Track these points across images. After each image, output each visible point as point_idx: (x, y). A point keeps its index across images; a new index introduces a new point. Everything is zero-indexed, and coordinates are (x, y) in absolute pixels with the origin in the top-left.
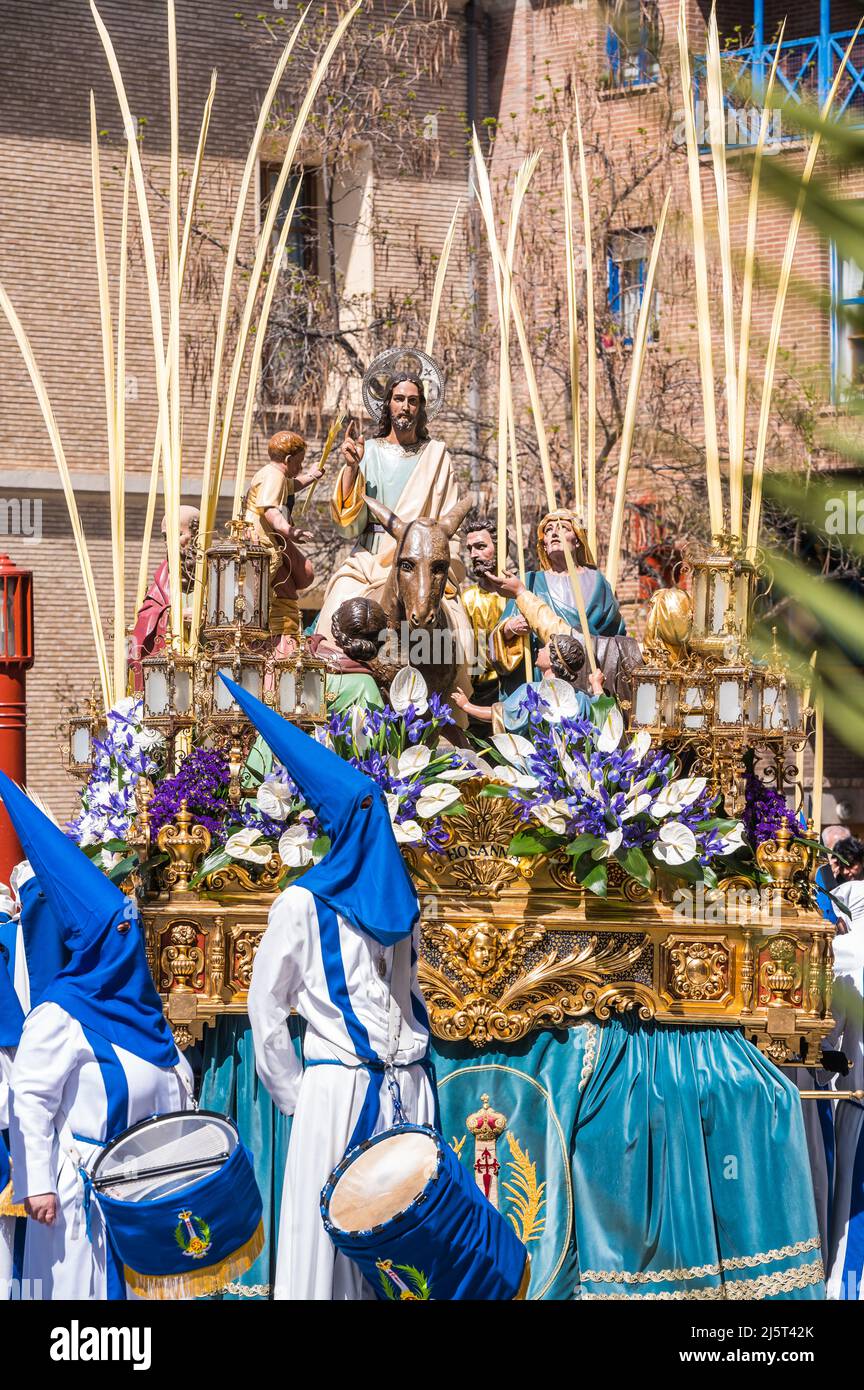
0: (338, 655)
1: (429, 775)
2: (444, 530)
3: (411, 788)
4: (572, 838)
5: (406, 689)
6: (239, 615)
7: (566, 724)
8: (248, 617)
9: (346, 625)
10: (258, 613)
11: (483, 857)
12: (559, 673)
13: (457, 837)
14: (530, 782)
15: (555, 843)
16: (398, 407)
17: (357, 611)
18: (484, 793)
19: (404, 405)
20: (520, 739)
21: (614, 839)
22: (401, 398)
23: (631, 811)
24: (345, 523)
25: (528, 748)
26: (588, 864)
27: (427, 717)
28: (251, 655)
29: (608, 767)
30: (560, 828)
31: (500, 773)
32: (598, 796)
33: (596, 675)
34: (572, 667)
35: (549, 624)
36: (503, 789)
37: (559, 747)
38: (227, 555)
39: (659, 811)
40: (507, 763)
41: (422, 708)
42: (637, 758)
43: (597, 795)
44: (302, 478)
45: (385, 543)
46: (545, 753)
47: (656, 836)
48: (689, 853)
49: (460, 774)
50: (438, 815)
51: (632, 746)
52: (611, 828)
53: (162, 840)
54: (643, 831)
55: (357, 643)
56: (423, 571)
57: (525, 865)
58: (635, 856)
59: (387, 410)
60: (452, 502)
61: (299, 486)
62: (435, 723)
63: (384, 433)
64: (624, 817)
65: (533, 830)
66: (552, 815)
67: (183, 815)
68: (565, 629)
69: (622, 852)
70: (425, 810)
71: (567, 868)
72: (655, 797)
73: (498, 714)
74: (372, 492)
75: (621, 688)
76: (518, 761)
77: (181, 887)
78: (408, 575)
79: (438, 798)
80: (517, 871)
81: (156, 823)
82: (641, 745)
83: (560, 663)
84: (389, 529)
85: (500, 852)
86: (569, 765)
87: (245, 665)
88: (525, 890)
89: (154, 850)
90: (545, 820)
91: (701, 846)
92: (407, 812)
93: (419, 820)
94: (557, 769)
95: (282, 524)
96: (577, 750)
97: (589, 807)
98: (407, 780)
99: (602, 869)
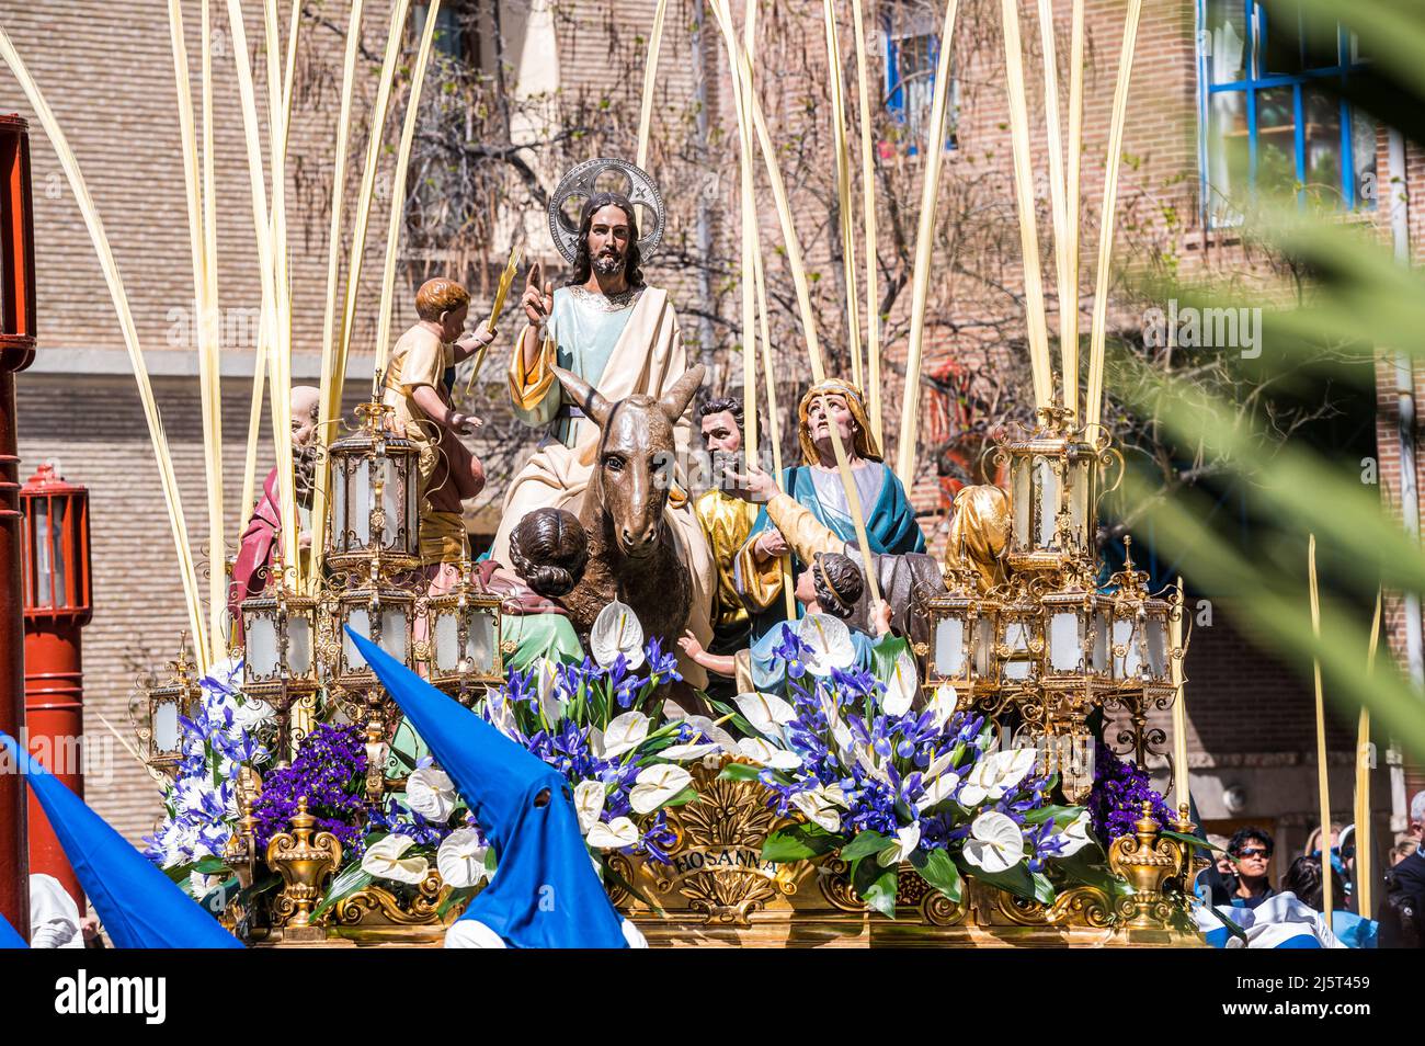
0: (520, 589)
1: (646, 754)
2: (666, 411)
3: (622, 771)
4: (850, 837)
5: (613, 634)
6: (377, 535)
7: (838, 677)
8: (390, 538)
9: (531, 548)
10: (404, 531)
11: (725, 866)
12: (827, 606)
13: (688, 840)
14: (789, 760)
15: (826, 845)
16: (599, 241)
17: (544, 527)
18: (725, 774)
19: (608, 238)
20: (774, 700)
21: (908, 838)
22: (603, 229)
23: (931, 798)
24: (529, 406)
25: (785, 712)
26: (872, 870)
27: (643, 672)
28: (394, 592)
29: (898, 737)
30: (832, 824)
31: (747, 748)
32: (884, 777)
33: (879, 609)
34: (846, 598)
35: (813, 538)
36: (752, 770)
37: (829, 709)
38: (358, 452)
39: (970, 797)
40: (754, 733)
41: (636, 659)
42: (938, 723)
43: (882, 774)
44: (465, 343)
45: (585, 433)
46: (809, 718)
47: (967, 832)
48: (1014, 856)
49: (690, 750)
50: (660, 810)
51: (929, 707)
52: (903, 822)
53: (274, 853)
54: (948, 826)
55: (545, 571)
56: (638, 468)
57: (785, 877)
58: (938, 864)
59: (584, 247)
60: (678, 372)
61: (461, 355)
62: (655, 680)
63: (581, 279)
64: (921, 806)
65: (794, 828)
66: (819, 806)
67: (302, 819)
68: (835, 545)
69: (919, 855)
70: (642, 803)
71: (843, 880)
72: (964, 777)
73: (741, 665)
74: (565, 361)
75: (914, 626)
76: (772, 732)
77: (301, 921)
78: (617, 476)
79: (659, 787)
80: (773, 886)
81: (264, 829)
82: (944, 705)
83: (829, 592)
84: (587, 410)
85: (749, 859)
86: (843, 735)
87: (385, 605)
88: (787, 912)
89: (262, 871)
90: (810, 812)
91: (1031, 846)
92: (616, 806)
93: (635, 818)
94: (827, 741)
95: (440, 410)
96: (854, 711)
97: (872, 793)
98: (617, 761)
99: (891, 879)
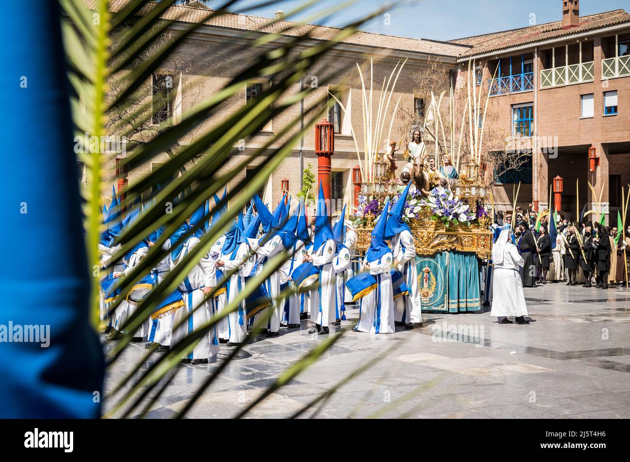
0: (401, 182)
1: (416, 205)
2: (423, 158)
3: (412, 207)
4: (443, 216)
5: (412, 189)
6: (381, 175)
7: (442, 195)
8: (382, 175)
9: (403, 177)
10: (384, 174)
11: (426, 220)
12: (442, 186)
13: (421, 216)
14: (435, 206)
15: (439, 218)
16: (415, 136)
17: (405, 174)
18: (426, 208)
19: (416, 136)
20: (434, 198)
21: (451, 217)
22: (416, 134)
23: (454, 212)
24: (405, 158)
25: (435, 199)
26: (446, 221)
27: (416, 194)
28: (383, 182)
29: (450, 203)
30: (440, 215)
31: (430, 204)
32: (448, 209)
33: (449, 186)
34: (445, 184)
35: (441, 176)
36: (430, 207)
37: (441, 199)
38: (378, 164)
39: (459, 213)
40: (430, 202)
41: (415, 192)
42: (456, 202)
43: (448, 208)
44: (395, 149)
45: (412, 161)
46: (438, 200)
47: (459, 216)
48: (465, 220)
49: (422, 205)
50: (417, 212)
51: (455, 199)
52: (450, 215)
53: (366, 216)
54: (456, 216)
55: (404, 180)
56: (419, 166)
57: (434, 222)
58: (455, 220)
59: (413, 137)
60: (425, 153)
61: (395, 151)
62: (418, 195)
63: (413, 141)
64: (453, 213)
65: (435, 215)
66: (439, 212)
67: (370, 212)
68: (444, 177)
69: (452, 219)
70: (415, 211)
71: (442, 222)
72: (459, 209)
73: (430, 193)
74: (410, 152)
75: (453, 189)
76: (433, 202)
77: (369, 225)
78: (416, 167)
79: (417, 209)
80: (433, 223)
81: (365, 213)
82: (457, 199)
83: (442, 184)
84: (413, 159)
85: (429, 219)
86: (443, 203)
87: (381, 184)
88: (434, 226)
89: (364, 219)
90: (437, 213)
91: (468, 218)
92: (411, 212)
93: (414, 213)
94: (440, 204)
95: (391, 158)
96: (444, 200)
97: (446, 211)
98: (412, 206)
99: (448, 222)
